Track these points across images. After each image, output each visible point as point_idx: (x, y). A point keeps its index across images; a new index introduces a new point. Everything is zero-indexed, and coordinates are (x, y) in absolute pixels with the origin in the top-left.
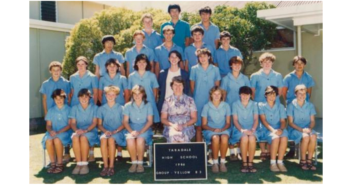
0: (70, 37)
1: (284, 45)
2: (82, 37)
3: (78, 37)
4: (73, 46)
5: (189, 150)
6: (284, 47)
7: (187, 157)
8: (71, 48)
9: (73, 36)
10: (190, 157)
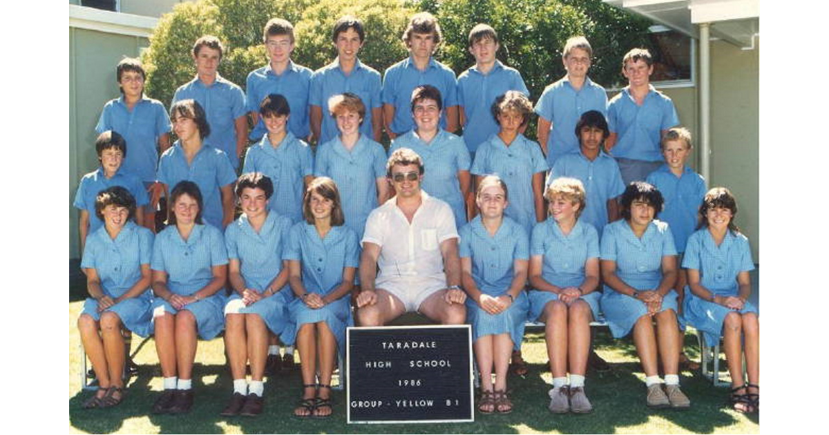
0: (149, 51)
1: (669, 74)
2: (178, 50)
3: (169, 50)
4: (155, 73)
5: (430, 345)
6: (667, 78)
7: (427, 364)
8: (152, 79)
9: (156, 47)
10: (435, 363)
